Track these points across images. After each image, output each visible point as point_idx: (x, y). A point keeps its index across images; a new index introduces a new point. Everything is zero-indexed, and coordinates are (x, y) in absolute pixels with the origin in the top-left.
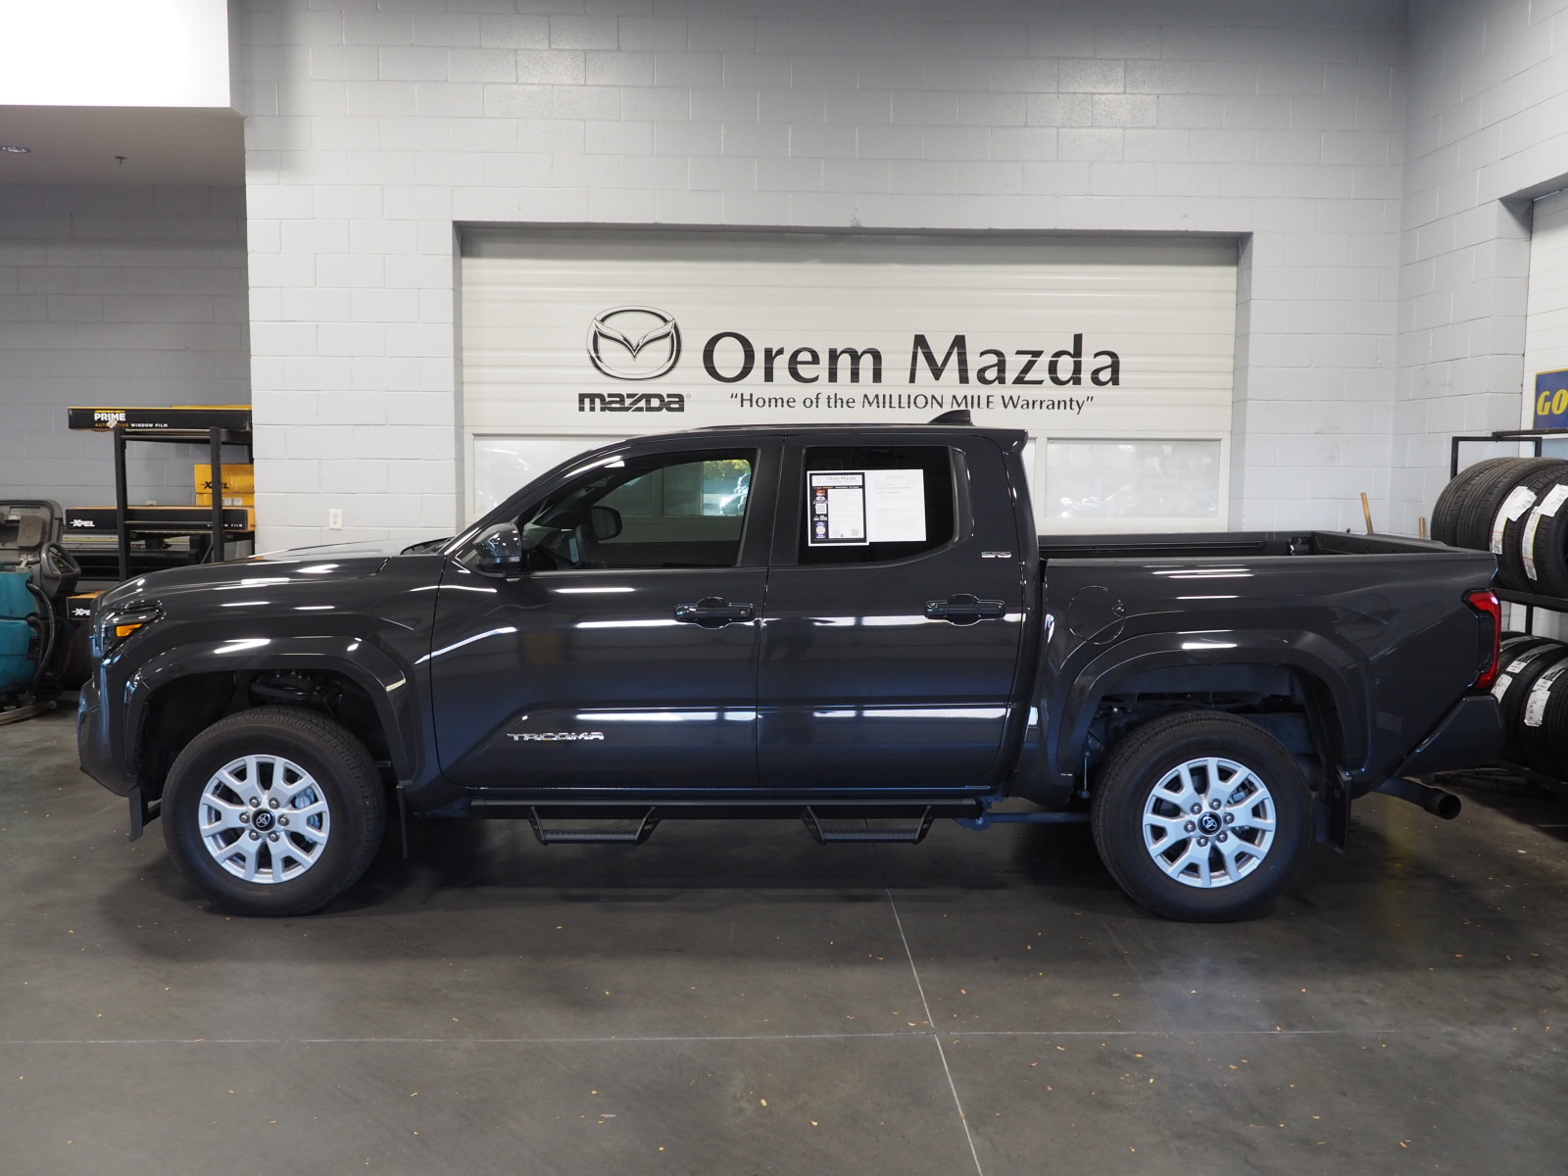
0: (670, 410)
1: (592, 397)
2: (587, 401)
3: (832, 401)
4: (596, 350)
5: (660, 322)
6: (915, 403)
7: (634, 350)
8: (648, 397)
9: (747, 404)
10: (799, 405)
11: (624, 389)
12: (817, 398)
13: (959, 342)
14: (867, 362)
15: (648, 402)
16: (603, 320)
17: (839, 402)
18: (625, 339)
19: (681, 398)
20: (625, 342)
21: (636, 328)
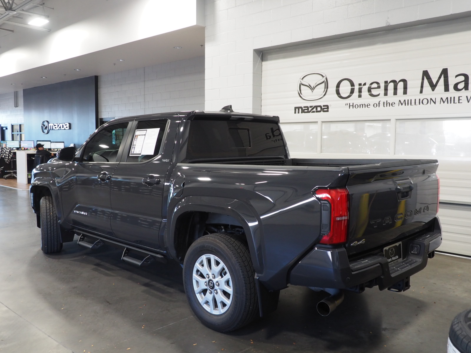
0: (324, 111)
1: (299, 108)
2: (297, 109)
3: (385, 104)
4: (300, 90)
5: (321, 77)
6: (422, 102)
7: (312, 89)
8: (316, 107)
9: (351, 107)
10: (372, 106)
11: (309, 104)
12: (379, 103)
13: (445, 72)
14: (401, 85)
15: (317, 109)
16: (302, 79)
17: (388, 104)
18: (310, 85)
19: (327, 106)
20: (309, 86)
21: (313, 80)
